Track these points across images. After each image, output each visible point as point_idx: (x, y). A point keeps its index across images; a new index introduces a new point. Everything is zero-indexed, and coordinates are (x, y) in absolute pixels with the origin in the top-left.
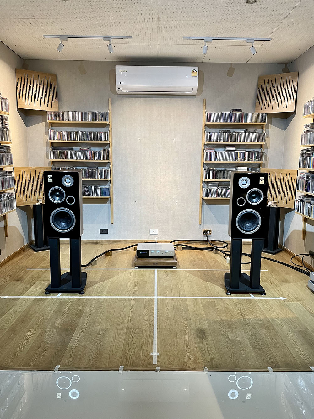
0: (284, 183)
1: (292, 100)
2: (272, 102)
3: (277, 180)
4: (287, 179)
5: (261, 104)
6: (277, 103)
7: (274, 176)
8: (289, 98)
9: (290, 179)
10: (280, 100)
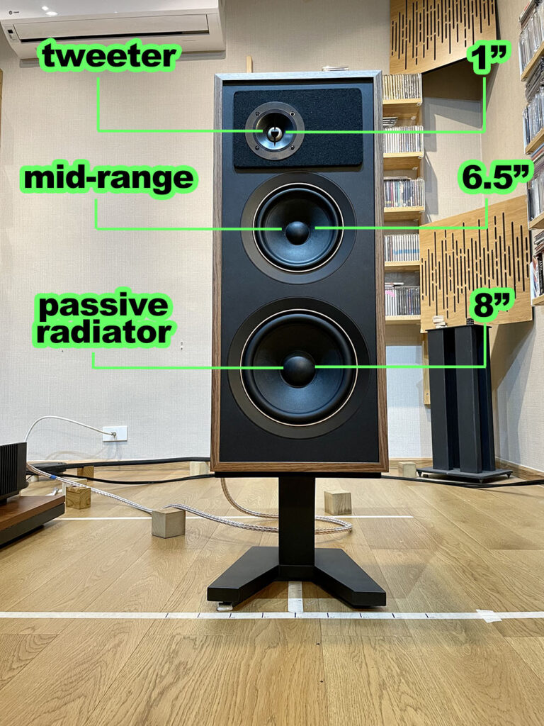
0: (492, 247)
1: (485, 22)
2: (431, 44)
3: (468, 246)
4: (500, 233)
5: (403, 56)
6: (446, 41)
7: (459, 238)
8: (477, 20)
9: (508, 228)
10: (454, 32)
